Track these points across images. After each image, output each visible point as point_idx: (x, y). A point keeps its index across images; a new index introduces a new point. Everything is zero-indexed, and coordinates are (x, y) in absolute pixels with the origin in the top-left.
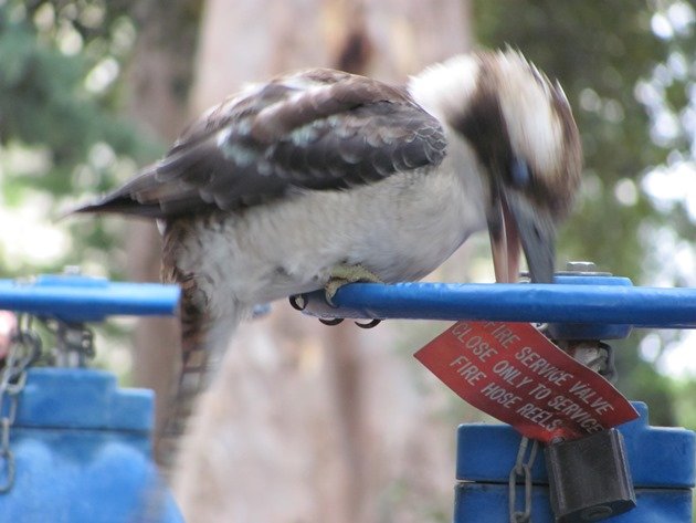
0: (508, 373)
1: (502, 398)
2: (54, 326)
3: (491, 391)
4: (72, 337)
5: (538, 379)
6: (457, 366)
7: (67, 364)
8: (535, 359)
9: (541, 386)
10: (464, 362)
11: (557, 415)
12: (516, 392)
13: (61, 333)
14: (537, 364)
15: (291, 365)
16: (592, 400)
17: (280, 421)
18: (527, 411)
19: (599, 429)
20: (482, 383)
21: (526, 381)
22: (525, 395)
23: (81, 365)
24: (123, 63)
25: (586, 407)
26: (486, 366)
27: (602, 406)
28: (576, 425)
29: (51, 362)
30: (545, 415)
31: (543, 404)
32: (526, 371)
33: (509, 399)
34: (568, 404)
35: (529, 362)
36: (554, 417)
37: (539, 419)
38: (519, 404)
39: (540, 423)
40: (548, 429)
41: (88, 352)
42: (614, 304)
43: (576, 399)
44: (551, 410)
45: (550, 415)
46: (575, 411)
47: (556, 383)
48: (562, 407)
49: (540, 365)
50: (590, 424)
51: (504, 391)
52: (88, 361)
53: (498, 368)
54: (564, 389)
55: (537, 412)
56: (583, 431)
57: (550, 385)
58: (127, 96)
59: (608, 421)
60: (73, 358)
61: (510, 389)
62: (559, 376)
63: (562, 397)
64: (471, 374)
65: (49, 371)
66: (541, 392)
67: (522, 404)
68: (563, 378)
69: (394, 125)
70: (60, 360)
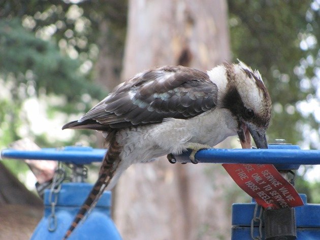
0: (257, 178)
1: (253, 187)
2: (71, 166)
3: (249, 184)
4: (79, 170)
5: (268, 182)
6: (238, 172)
7: (77, 181)
8: (269, 175)
9: (269, 185)
10: (241, 171)
11: (272, 198)
12: (259, 186)
13: (74, 169)
14: (269, 177)
15: (162, 179)
16: (287, 195)
17: (157, 201)
18: (261, 194)
19: (287, 207)
20: (246, 180)
21: (263, 183)
22: (261, 188)
23: (83, 181)
24: (94, 62)
25: (284, 197)
26: (249, 174)
27: (290, 198)
28: (278, 204)
29: (71, 180)
30: (267, 197)
31: (268, 193)
32: (264, 179)
33: (255, 188)
34: (277, 195)
35: (266, 176)
36: (271, 199)
37: (264, 198)
38: (259, 191)
39: (265, 200)
40: (267, 203)
41: (86, 176)
42: (293, 157)
43: (281, 194)
44: (270, 195)
45: (269, 197)
46: (279, 198)
47: (275, 186)
48: (275, 196)
49: (271, 177)
50: (284, 204)
51: (254, 184)
52: (85, 180)
53: (254, 176)
54: (277, 189)
55: (265, 195)
56: (281, 206)
57: (273, 186)
58: (96, 75)
59: (291, 204)
60: (79, 179)
61: (256, 184)
62: (276, 183)
63: (275, 191)
64: (243, 176)
65: (70, 184)
66: (268, 188)
67: (260, 191)
68: (278, 184)
69: (200, 91)
70: (74, 180)
